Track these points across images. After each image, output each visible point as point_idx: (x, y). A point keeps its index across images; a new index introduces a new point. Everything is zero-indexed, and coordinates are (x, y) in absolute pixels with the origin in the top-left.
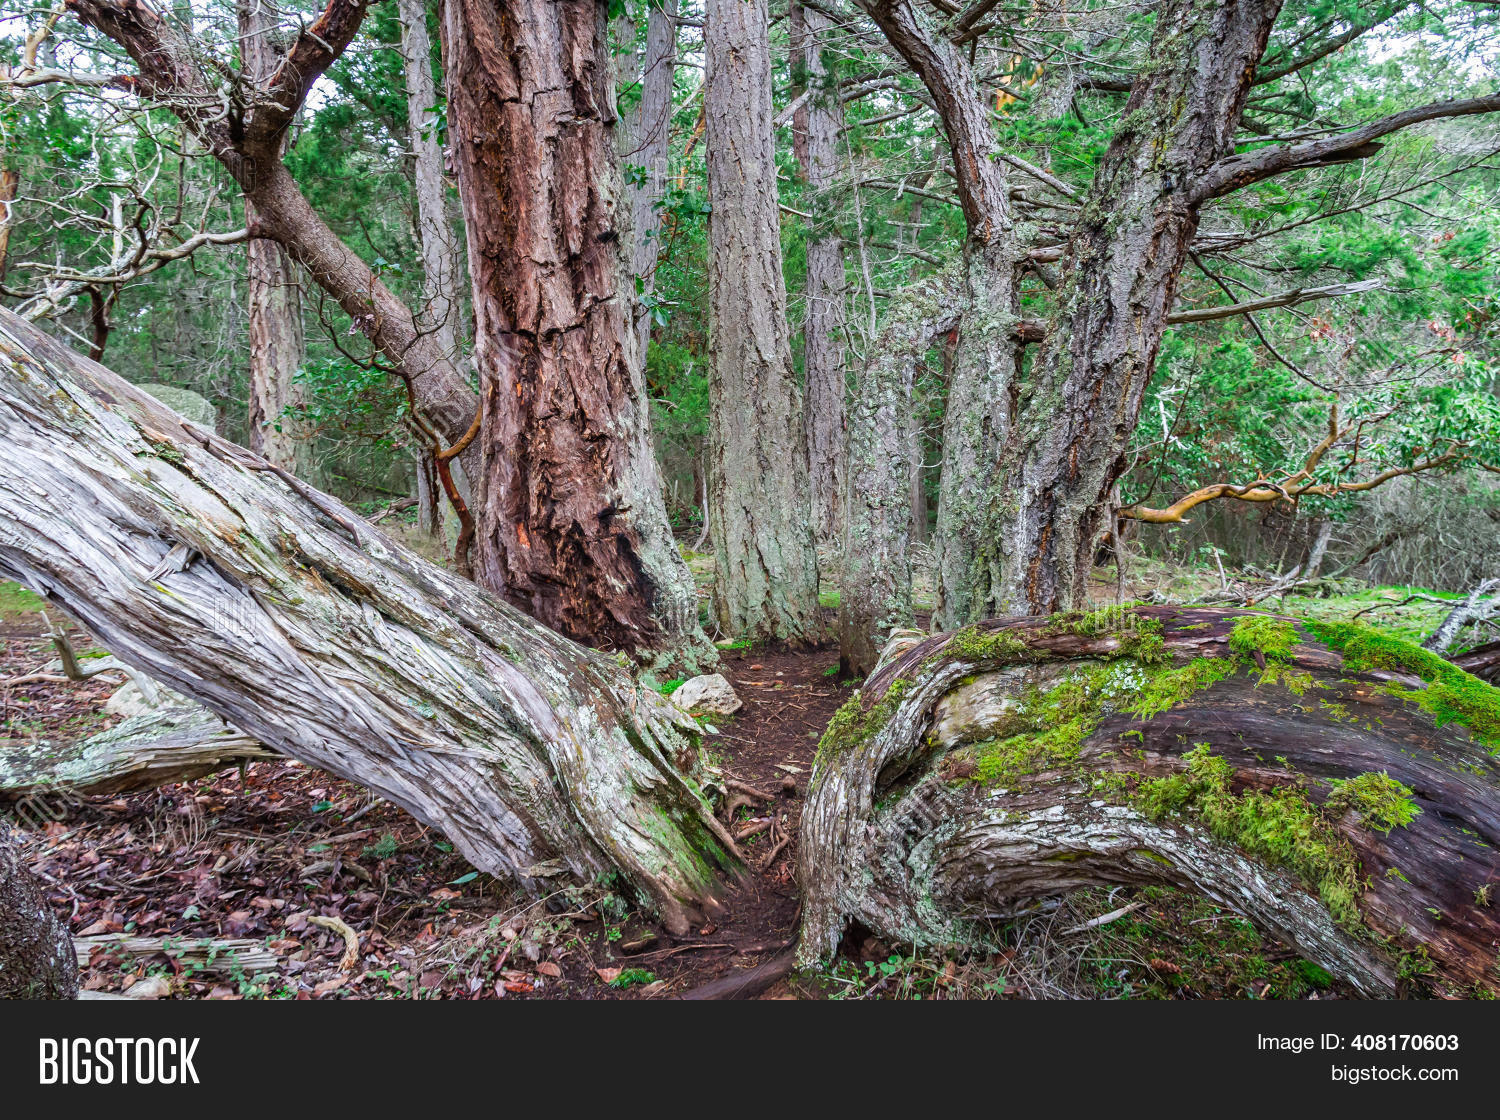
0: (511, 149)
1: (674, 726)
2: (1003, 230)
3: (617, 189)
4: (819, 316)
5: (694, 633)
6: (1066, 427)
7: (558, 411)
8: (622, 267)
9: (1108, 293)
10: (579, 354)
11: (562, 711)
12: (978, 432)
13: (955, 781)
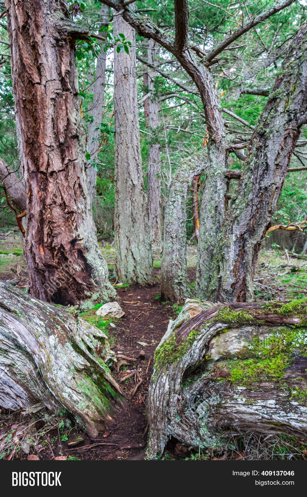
0: (37, 102)
1: (94, 336)
2: (222, 137)
3: (79, 119)
4: (152, 170)
5: (107, 285)
6: (250, 211)
7: (55, 202)
8: (80, 148)
9: (266, 160)
10: (63, 181)
11: (41, 340)
12: (213, 212)
13: (219, 379)
